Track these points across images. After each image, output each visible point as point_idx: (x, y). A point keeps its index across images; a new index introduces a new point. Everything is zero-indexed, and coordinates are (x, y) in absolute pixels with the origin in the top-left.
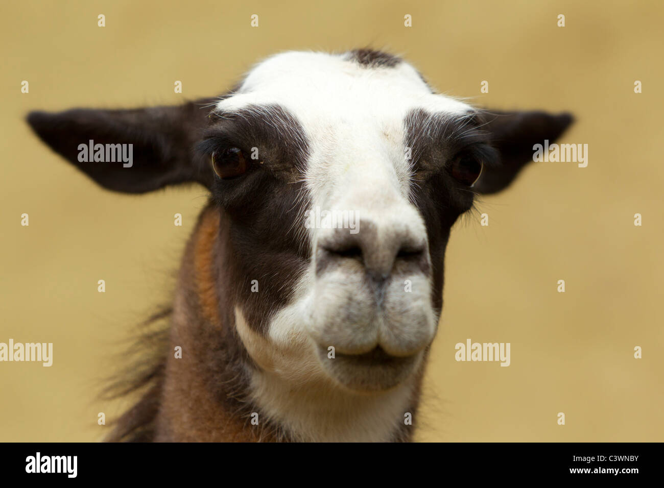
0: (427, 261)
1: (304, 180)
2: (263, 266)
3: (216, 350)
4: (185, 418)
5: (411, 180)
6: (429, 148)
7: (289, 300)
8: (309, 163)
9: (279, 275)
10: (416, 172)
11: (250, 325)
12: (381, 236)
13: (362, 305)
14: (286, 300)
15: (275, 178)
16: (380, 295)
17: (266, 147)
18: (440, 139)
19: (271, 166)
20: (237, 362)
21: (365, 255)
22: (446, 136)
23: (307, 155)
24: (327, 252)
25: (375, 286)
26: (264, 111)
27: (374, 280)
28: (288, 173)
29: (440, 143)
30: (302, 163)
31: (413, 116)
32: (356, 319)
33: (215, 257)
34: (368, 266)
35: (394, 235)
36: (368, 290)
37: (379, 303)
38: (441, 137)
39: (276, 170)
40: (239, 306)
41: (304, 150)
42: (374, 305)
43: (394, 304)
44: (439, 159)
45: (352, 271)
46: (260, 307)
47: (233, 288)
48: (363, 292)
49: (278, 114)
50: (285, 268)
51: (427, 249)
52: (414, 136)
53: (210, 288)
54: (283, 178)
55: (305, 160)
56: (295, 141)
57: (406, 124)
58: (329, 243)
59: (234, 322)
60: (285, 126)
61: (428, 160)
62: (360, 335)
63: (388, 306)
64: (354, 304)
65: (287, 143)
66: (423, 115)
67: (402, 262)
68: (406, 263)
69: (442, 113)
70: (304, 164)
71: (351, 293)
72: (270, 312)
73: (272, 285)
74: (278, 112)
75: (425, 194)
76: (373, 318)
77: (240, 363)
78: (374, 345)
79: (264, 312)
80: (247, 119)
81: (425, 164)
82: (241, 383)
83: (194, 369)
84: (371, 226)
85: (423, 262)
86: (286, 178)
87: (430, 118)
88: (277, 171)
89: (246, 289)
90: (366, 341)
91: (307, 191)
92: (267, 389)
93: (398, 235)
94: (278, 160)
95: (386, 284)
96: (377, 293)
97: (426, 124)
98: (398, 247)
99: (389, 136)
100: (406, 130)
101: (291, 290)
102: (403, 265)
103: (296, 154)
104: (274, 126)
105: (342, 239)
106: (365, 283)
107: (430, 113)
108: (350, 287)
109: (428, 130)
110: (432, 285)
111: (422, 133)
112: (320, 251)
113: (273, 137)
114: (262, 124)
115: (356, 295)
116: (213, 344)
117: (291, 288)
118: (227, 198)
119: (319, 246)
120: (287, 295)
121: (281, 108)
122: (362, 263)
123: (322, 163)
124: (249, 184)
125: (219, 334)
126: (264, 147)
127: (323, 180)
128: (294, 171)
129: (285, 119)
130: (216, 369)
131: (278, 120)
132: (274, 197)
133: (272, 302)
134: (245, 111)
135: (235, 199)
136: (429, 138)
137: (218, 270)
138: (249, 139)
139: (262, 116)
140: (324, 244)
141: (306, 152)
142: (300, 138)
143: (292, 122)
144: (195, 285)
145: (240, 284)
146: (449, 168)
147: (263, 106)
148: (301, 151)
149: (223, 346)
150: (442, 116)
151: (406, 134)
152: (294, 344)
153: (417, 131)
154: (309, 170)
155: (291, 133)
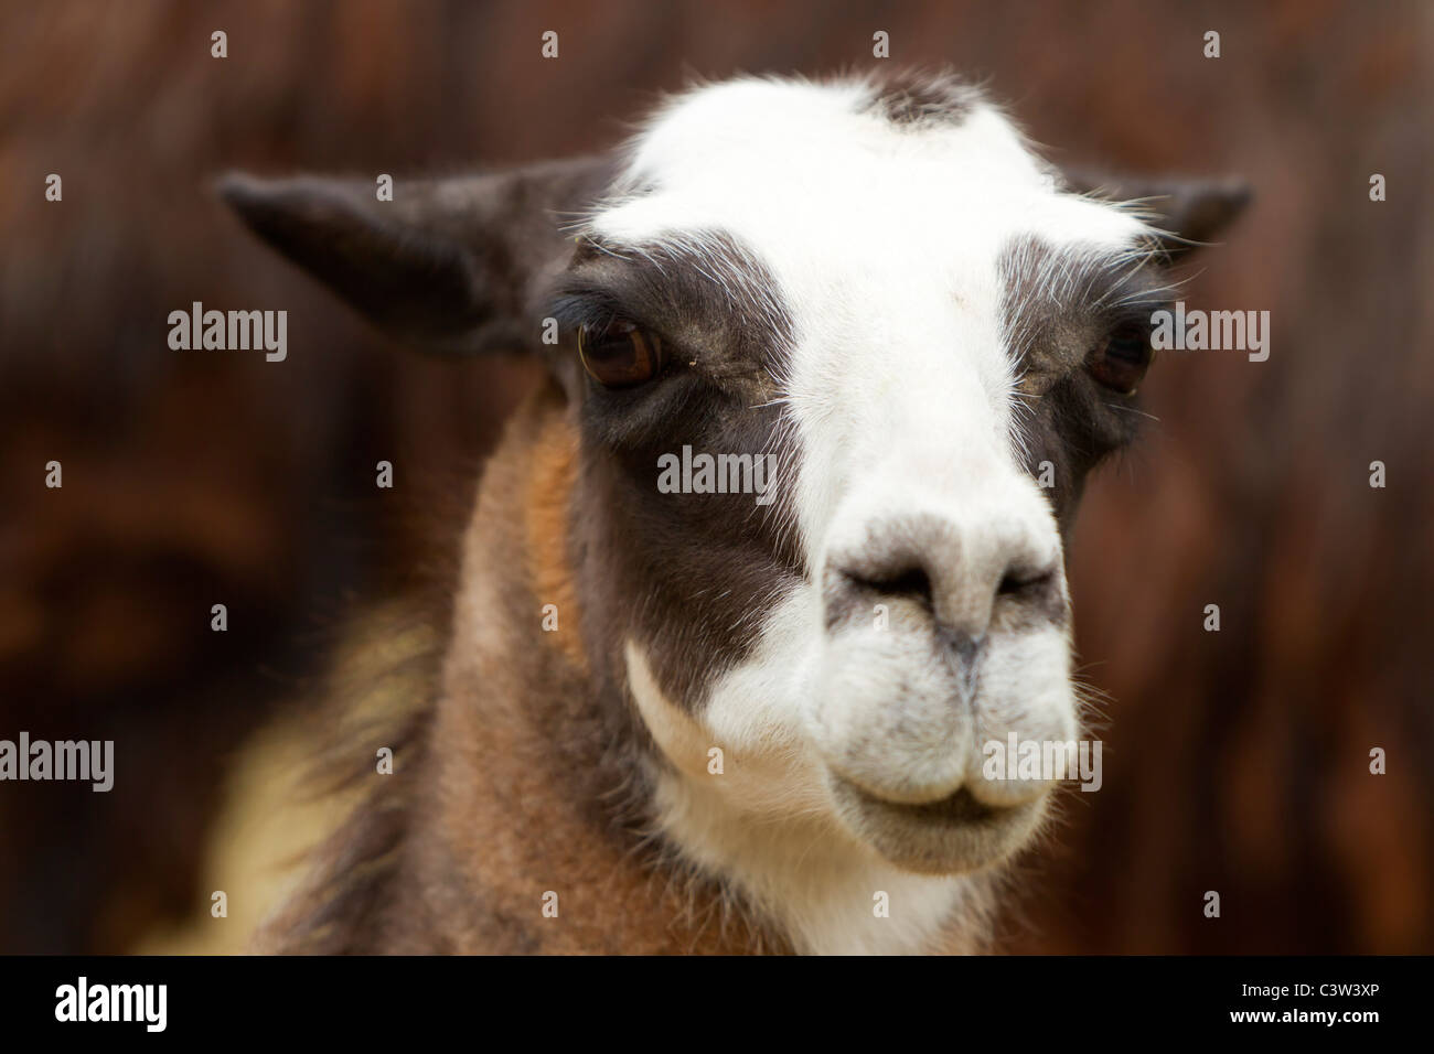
0: (1060, 593)
1: (783, 400)
2: (694, 573)
3: (579, 718)
4: (508, 852)
5: (1013, 395)
6: (1052, 326)
7: (751, 651)
8: (795, 364)
9: (731, 595)
10: (1023, 377)
11: (663, 689)
12: (967, 551)
13: (931, 701)
14: (744, 650)
15: (720, 392)
16: (967, 680)
17: (701, 328)
18: (1076, 305)
19: (713, 368)
20: (625, 748)
21: (936, 593)
22: (1092, 298)
23: (790, 344)
24: (849, 582)
25: (956, 660)
26: (695, 245)
27: (954, 646)
28: (749, 383)
29: (1076, 313)
30: (779, 362)
31: (1015, 252)
32: (917, 731)
33: (575, 519)
34: (941, 616)
35: (994, 547)
36: (942, 670)
37: (966, 697)
38: (1079, 301)
39: (723, 376)
40: (639, 642)
41: (784, 334)
42: (955, 699)
43: (998, 701)
44: (1072, 348)
45: (907, 625)
46: (686, 654)
47: (621, 603)
48: (932, 672)
49: (724, 251)
50: (745, 582)
51: (1061, 569)
52: (1020, 299)
53: (563, 583)
54: (739, 392)
55: (786, 355)
56: (764, 313)
57: (1001, 272)
58: (855, 562)
59: (625, 673)
60: (740, 279)
61: (1047, 352)
62: (926, 766)
63: (983, 704)
64: (913, 699)
65: (747, 319)
66: (1038, 250)
67: (1010, 604)
68: (1019, 607)
69: (1082, 242)
70: (785, 365)
71: (905, 675)
72: (708, 670)
73: (716, 615)
74: (727, 248)
75: (1041, 422)
76: (953, 728)
77: (631, 749)
78: (955, 784)
79: (696, 670)
80: (659, 266)
81: (1041, 358)
82: (637, 793)
83: (527, 749)
84: (947, 530)
85: (1053, 600)
86: (745, 392)
87: (1054, 257)
88: (727, 377)
89: (653, 612)
90: (937, 778)
91: (792, 425)
92: (690, 812)
93: (1003, 545)
94: (726, 356)
95: (980, 656)
96: (961, 675)
97: (1044, 270)
98: (1000, 572)
99: (965, 302)
100: (1002, 284)
101: (756, 631)
102: (1013, 611)
103: (766, 341)
104: (719, 280)
105: (883, 554)
106: (935, 653)
107: (1053, 245)
108: (902, 662)
109: (1050, 283)
110: (1071, 646)
111: (1035, 293)
112: (834, 578)
113: (716, 307)
114: (693, 278)
115: (917, 679)
116: (573, 706)
117: (757, 626)
118: (616, 428)
119: (829, 565)
120: (748, 639)
121: (731, 238)
122: (928, 607)
123: (824, 366)
124: (663, 400)
125: (585, 685)
126: (696, 327)
127: (829, 403)
128: (762, 378)
129: (742, 263)
130: (582, 756)
131: (725, 266)
132: (718, 430)
133: (714, 650)
134: (656, 246)
135: (634, 430)
136: (1053, 302)
137: (584, 547)
138: (664, 309)
139: (691, 257)
140: (843, 563)
141: (788, 338)
142: (773, 307)
143: (757, 269)
144: (527, 573)
145: (639, 599)
146: (1091, 367)
147: (692, 232)
148: (776, 334)
149: (595, 712)
150: (1081, 251)
151: (1003, 294)
152: (766, 746)
153: (1026, 286)
154: (796, 377)
155: (754, 295)
